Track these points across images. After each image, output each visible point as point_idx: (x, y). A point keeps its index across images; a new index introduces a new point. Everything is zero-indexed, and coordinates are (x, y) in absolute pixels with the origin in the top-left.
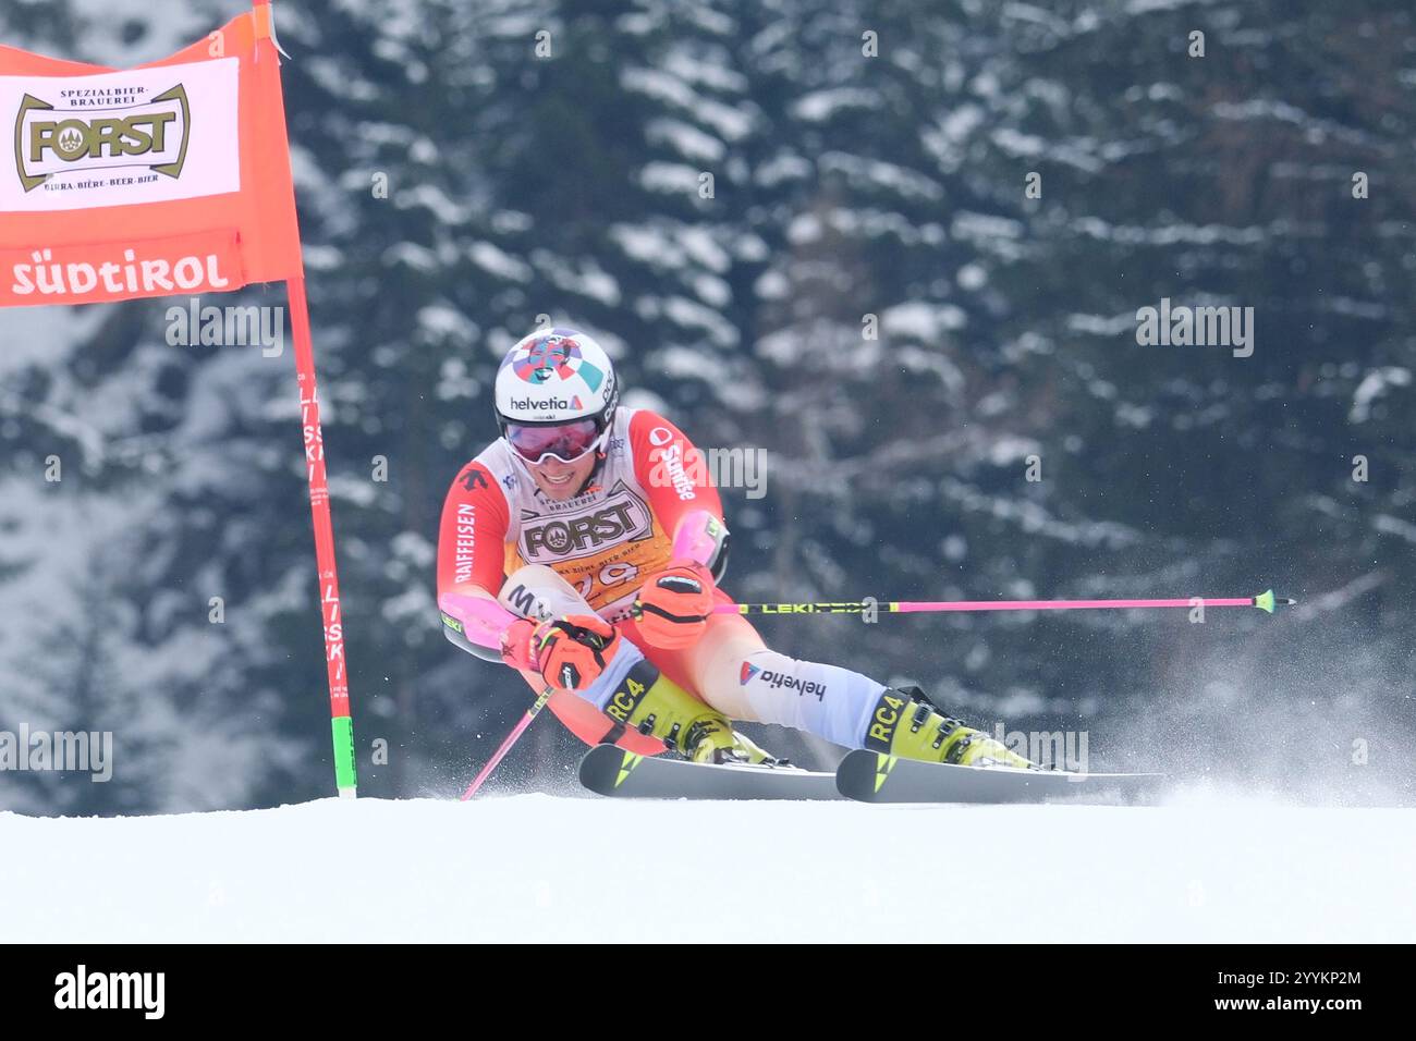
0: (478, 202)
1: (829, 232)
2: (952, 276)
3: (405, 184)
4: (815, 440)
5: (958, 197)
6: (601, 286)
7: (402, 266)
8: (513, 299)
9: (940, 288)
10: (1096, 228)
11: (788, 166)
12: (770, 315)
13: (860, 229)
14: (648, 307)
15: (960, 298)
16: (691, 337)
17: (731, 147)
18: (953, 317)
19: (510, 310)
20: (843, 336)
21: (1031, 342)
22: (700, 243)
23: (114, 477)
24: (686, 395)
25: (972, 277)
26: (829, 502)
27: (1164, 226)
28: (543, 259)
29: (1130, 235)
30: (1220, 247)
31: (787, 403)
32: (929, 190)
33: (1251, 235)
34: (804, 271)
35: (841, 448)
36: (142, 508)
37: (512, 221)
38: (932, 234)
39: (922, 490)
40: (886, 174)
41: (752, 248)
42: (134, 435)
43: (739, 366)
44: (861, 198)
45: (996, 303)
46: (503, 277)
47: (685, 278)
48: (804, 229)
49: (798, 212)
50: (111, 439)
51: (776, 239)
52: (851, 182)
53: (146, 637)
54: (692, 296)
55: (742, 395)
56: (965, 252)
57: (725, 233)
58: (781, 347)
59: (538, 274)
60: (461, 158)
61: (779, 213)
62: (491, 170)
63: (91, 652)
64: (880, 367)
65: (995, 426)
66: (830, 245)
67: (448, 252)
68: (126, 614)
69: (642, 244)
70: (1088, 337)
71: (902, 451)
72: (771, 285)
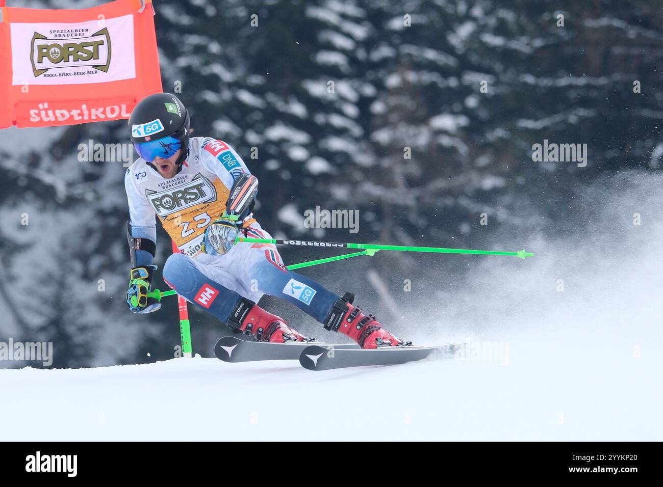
0: (240, 72)
1: (405, 82)
2: (462, 101)
3: (207, 63)
4: (399, 179)
5: (465, 65)
6: (298, 109)
7: (205, 102)
8: (257, 116)
9: (457, 107)
10: (530, 79)
11: (385, 51)
12: (378, 122)
13: (419, 81)
14: (320, 119)
15: (466, 112)
16: (341, 132)
17: (358, 43)
18: (463, 121)
19: (256, 121)
20: (412, 130)
21: (500, 133)
22: (345, 89)
23: (71, 203)
24: (339, 160)
25: (472, 102)
26: (406, 208)
27: (561, 77)
28: (272, 98)
29: (545, 82)
30: (588, 87)
31: (386, 163)
32: (451, 61)
33: (602, 81)
34: (393, 101)
35: (411, 182)
36: (85, 217)
37: (256, 80)
38: (453, 82)
39: (449, 202)
40: (431, 54)
41: (369, 90)
42: (80, 182)
43: (363, 145)
44: (419, 66)
45: (484, 114)
46: (253, 107)
47: (337, 105)
48: (393, 81)
49: (390, 72)
50: (70, 185)
51: (380, 86)
52: (415, 59)
53: (88, 277)
54: (341, 113)
55: (365, 159)
56: (468, 90)
57: (356, 83)
58: (383, 136)
59: (269, 104)
60: (232, 51)
61: (381, 73)
62: (246, 55)
63: (62, 285)
64: (430, 145)
65: (483, 171)
66: (406, 88)
67: (226, 95)
68: (78, 266)
69: (317, 89)
70: (527, 130)
71: (440, 184)
72: (378, 107)
